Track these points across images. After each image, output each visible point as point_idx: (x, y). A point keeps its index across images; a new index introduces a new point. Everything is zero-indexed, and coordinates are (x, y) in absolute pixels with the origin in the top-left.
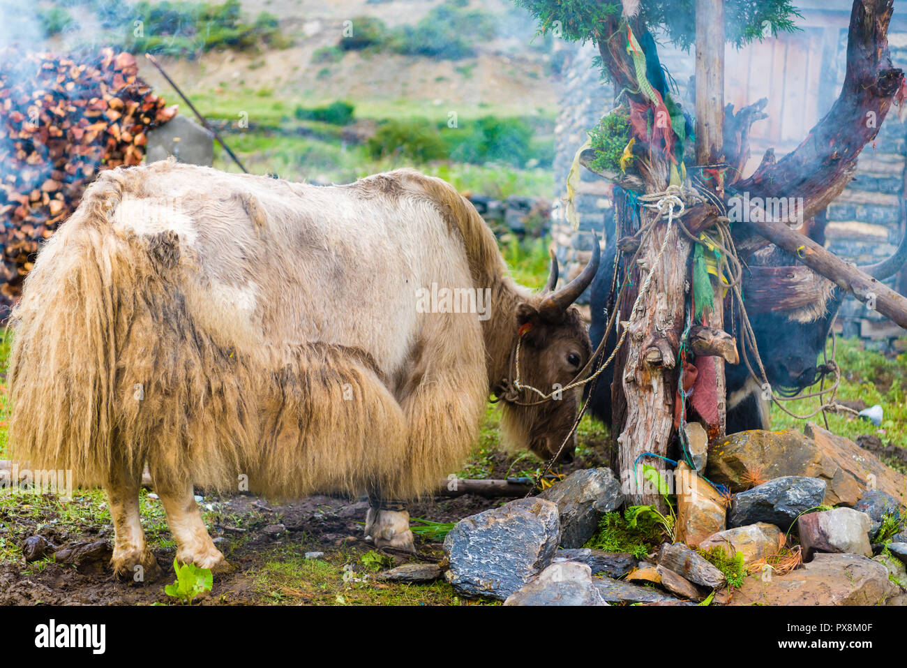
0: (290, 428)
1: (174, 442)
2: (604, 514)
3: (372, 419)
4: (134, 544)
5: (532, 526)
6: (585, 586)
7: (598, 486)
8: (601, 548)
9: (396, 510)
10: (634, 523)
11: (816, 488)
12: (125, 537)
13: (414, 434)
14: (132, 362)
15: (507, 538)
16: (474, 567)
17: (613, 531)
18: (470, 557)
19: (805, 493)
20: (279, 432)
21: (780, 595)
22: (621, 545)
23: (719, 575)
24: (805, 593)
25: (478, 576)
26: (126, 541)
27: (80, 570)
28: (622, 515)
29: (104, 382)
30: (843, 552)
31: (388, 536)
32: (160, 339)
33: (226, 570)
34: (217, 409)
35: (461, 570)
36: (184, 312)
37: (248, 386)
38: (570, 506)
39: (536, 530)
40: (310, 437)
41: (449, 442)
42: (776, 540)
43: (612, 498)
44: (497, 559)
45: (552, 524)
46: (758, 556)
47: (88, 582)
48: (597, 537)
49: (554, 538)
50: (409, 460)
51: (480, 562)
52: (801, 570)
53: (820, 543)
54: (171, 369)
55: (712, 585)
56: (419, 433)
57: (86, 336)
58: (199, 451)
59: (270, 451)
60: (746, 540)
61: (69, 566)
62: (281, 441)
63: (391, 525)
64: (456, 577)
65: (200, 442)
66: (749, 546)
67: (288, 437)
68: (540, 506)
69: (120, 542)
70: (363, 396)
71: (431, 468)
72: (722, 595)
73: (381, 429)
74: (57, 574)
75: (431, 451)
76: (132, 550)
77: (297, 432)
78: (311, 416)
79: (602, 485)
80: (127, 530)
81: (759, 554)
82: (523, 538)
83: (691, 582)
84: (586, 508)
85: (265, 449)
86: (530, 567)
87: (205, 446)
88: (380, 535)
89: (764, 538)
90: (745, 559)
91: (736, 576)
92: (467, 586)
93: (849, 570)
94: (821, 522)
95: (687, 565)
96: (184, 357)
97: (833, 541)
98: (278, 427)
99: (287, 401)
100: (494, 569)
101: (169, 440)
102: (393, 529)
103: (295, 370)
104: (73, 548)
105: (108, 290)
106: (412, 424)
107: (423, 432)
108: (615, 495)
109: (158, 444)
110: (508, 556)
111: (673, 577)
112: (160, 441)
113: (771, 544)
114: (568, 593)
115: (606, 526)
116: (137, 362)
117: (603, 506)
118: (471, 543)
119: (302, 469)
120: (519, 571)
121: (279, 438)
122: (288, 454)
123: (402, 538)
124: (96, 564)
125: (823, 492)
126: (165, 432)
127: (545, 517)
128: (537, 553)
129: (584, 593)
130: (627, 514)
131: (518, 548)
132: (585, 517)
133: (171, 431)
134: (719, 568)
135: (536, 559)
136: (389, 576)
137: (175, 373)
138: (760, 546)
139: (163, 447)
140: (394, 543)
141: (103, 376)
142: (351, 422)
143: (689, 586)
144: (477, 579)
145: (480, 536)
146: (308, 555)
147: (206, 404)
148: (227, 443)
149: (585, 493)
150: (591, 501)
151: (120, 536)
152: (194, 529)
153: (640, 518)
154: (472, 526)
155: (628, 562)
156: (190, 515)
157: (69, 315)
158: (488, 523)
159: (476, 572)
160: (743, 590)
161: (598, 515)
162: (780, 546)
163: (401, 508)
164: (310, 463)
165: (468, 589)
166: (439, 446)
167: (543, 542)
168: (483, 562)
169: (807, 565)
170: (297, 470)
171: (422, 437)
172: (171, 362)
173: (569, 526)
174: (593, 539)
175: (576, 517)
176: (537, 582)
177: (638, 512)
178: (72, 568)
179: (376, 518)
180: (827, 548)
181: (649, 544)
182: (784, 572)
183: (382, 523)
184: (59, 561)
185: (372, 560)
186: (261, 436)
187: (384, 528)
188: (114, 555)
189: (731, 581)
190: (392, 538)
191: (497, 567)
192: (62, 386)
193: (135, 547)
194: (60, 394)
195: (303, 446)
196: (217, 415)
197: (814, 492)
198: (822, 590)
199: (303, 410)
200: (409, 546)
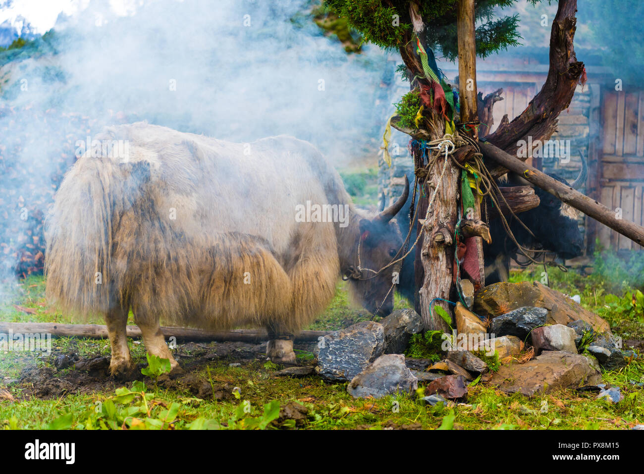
0: (219, 283)
1: (148, 289)
2: (412, 335)
3: (270, 278)
4: (123, 356)
5: (368, 337)
6: (401, 368)
7: (408, 318)
8: (411, 356)
9: (285, 339)
10: (431, 340)
11: (542, 314)
12: (117, 352)
13: (296, 290)
14: (122, 239)
15: (353, 344)
16: (332, 363)
17: (418, 346)
18: (330, 357)
19: (535, 316)
20: (212, 285)
21: (522, 374)
22: (423, 354)
23: (484, 364)
24: (537, 373)
25: (335, 368)
26: (118, 354)
27: (90, 373)
28: (423, 337)
29: (105, 252)
30: (559, 350)
31: (280, 355)
32: (140, 225)
33: (180, 372)
34: (174, 270)
35: (325, 365)
36: (153, 209)
37: (193, 255)
38: (391, 330)
39: (370, 339)
40: (232, 288)
41: (317, 295)
42: (518, 345)
43: (417, 325)
44: (347, 357)
45: (380, 335)
46: (507, 354)
47: (96, 381)
48: (408, 351)
49: (381, 344)
50: (294, 306)
51: (336, 360)
52: (534, 361)
53: (545, 345)
54: (146, 244)
55: (480, 370)
56: (299, 289)
57: (94, 224)
58: (163, 294)
59: (207, 297)
60: (500, 345)
61: (83, 371)
62: (214, 290)
63: (282, 348)
64: (321, 370)
65: (164, 289)
66: (502, 349)
67: (217, 288)
68: (372, 325)
69: (114, 355)
70: (264, 263)
71: (307, 310)
72: (486, 376)
73: (276, 284)
74: (76, 376)
75: (306, 300)
76: (122, 360)
77: (224, 285)
78: (232, 275)
79: (410, 317)
80: (119, 347)
81: (508, 353)
82: (362, 344)
83: (467, 370)
84: (401, 331)
85: (203, 295)
86: (367, 361)
87: (167, 292)
88: (275, 355)
89: (510, 344)
90: (500, 356)
91: (494, 364)
92: (328, 375)
93: (563, 359)
94: (545, 332)
95: (464, 359)
96: (154, 237)
97: (553, 344)
98: (211, 282)
99: (217, 265)
100: (345, 364)
101: (144, 287)
102: (283, 351)
103: (221, 247)
104: (86, 361)
105: (107, 196)
106: (295, 284)
107: (301, 289)
108: (418, 324)
109: (138, 290)
110: (354, 355)
111: (455, 366)
112: (139, 288)
113: (515, 348)
114: (391, 372)
115: (413, 343)
116: (125, 239)
117: (411, 330)
118: (331, 349)
119: (226, 308)
120: (360, 364)
121: (213, 288)
122: (218, 298)
123: (289, 357)
124: (100, 371)
125: (545, 316)
126: (142, 283)
127: (375, 331)
128: (371, 353)
129: (400, 372)
130: (426, 336)
131: (360, 350)
132: (400, 337)
133: (146, 282)
134: (484, 360)
135: (371, 357)
136: (280, 373)
137: (148, 246)
138: (508, 348)
139: (141, 292)
140: (284, 359)
141: (104, 248)
142: (257, 279)
143: (465, 372)
144: (334, 370)
145: (336, 344)
146: (231, 365)
147: (167, 266)
148: (180, 291)
149: (400, 322)
150: (404, 327)
151: (115, 351)
152: (160, 346)
153: (434, 337)
154: (331, 339)
155: (427, 363)
156: (157, 338)
157: (84, 210)
158: (340, 337)
159: (334, 366)
160: (499, 373)
161: (408, 336)
162: (521, 349)
163: (288, 338)
164: (232, 304)
165: (329, 377)
166: (312, 297)
167: (374, 346)
168: (338, 360)
169: (538, 358)
170: (224, 309)
171: (301, 292)
172: (146, 239)
173: (390, 342)
174: (406, 352)
175: (395, 337)
176: (371, 368)
177: (433, 334)
178: (85, 373)
179: (273, 345)
180: (549, 348)
181: (440, 354)
182: (524, 362)
183: (277, 347)
184: (77, 368)
185: (270, 366)
186: (201, 287)
187: (278, 350)
188: (111, 364)
189: (491, 368)
190: (283, 356)
191: (347, 362)
192: (79, 254)
193: (124, 358)
194: (78, 258)
195: (227, 295)
196: (174, 273)
197: (540, 316)
198: (548, 371)
199: (227, 272)
200: (293, 361)
